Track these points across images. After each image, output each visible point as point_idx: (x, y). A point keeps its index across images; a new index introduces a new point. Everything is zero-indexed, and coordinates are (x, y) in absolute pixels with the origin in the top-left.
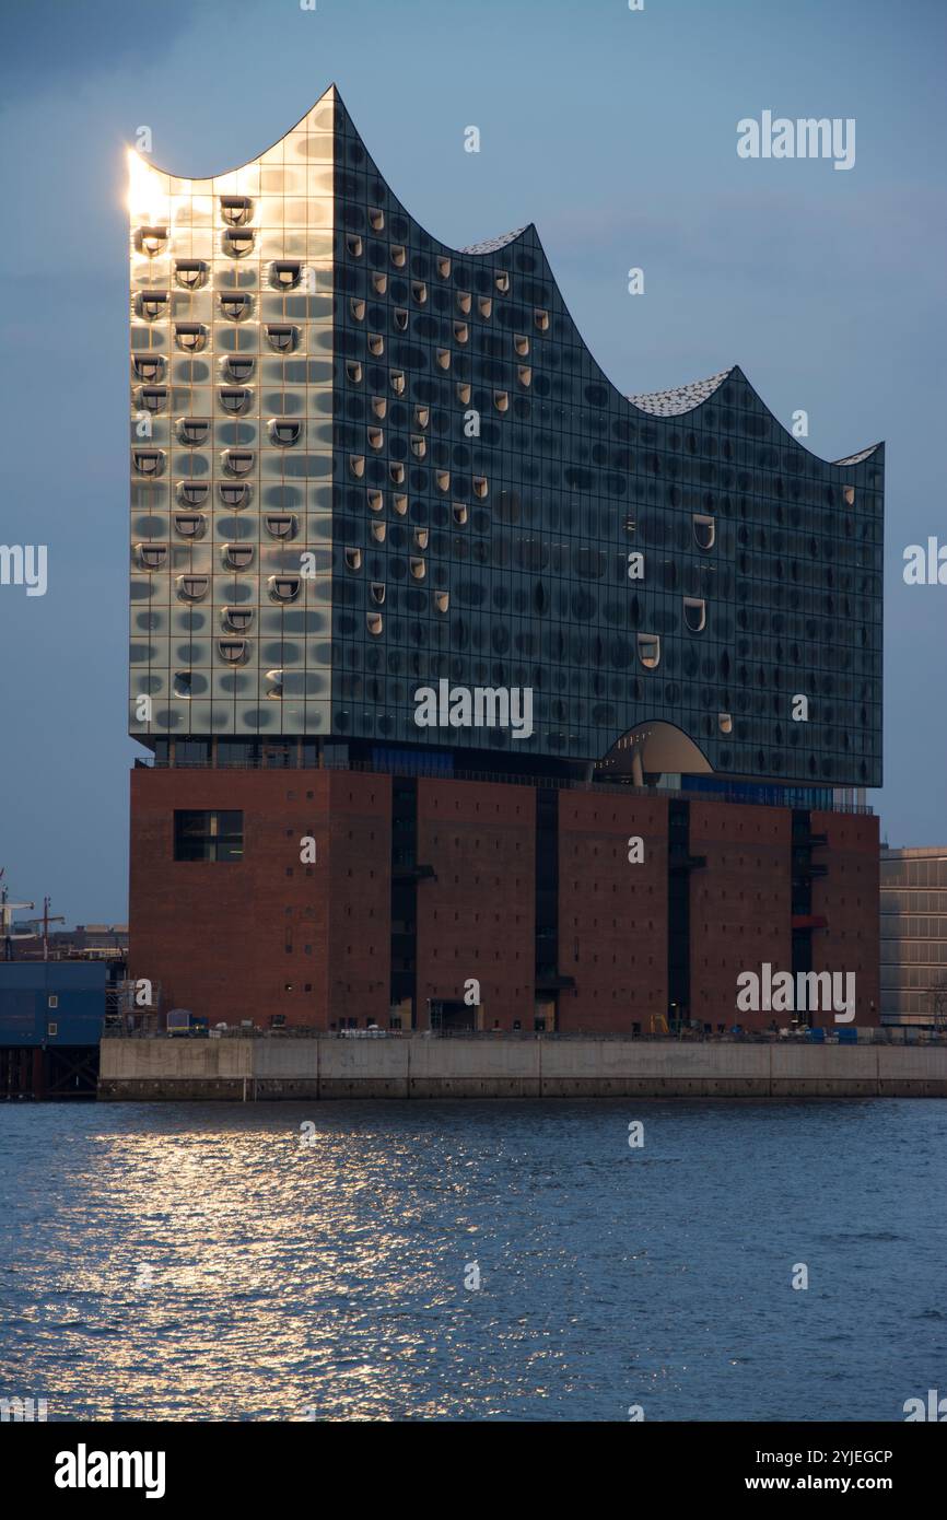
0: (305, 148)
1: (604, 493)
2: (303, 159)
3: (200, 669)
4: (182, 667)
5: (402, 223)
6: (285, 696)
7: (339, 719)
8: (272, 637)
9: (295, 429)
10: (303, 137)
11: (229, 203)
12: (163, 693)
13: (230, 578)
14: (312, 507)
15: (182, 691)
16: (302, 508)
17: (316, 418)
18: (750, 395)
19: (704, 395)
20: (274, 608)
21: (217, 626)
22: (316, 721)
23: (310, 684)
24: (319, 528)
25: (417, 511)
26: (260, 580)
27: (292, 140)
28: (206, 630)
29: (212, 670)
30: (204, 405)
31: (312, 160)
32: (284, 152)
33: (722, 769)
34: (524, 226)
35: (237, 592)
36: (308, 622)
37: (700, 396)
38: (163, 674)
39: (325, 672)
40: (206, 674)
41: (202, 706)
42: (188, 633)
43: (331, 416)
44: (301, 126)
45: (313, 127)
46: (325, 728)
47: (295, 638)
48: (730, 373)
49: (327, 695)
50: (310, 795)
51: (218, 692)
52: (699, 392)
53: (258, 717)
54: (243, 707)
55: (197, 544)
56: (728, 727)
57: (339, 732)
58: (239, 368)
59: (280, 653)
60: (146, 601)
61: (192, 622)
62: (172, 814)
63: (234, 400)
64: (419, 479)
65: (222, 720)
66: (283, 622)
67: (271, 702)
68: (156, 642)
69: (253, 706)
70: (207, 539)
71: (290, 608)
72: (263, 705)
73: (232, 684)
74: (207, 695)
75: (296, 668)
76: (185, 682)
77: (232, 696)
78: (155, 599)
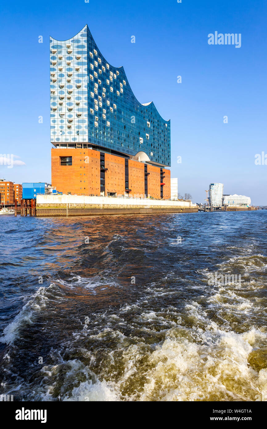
0: (82, 35)
2: (81, 37)
4: (61, 130)
6: (79, 135)
7: (90, 140)
8: (77, 124)
9: (80, 86)
10: (82, 33)
12: (57, 135)
13: (69, 114)
14: (84, 100)
16: (82, 100)
17: (84, 84)
20: (77, 119)
21: (67, 122)
22: (85, 140)
23: (83, 133)
24: (85, 104)
26: (74, 113)
27: (80, 34)
28: (65, 123)
30: (64, 82)
31: (83, 37)
32: (78, 36)
35: (70, 116)
36: (83, 121)
38: (57, 131)
39: (87, 131)
40: (65, 131)
41: (64, 137)
42: (61, 124)
43: (87, 84)
44: (81, 32)
45: (83, 32)
47: (81, 124)
49: (87, 134)
50: (84, 153)
51: (67, 134)
53: (75, 139)
55: (63, 107)
57: (89, 142)
59: (78, 127)
60: (53, 118)
61: (62, 121)
62: (60, 157)
65: (68, 140)
66: (79, 121)
67: (77, 137)
68: (56, 125)
69: (73, 137)
70: (65, 106)
71: (80, 119)
72: (75, 137)
73: (70, 133)
74: (65, 135)
75: (81, 130)
76: (61, 133)
77: (69, 135)
78: (55, 117)
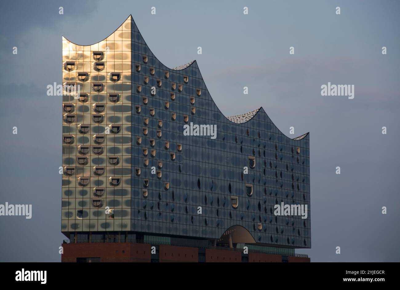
0: (121, 35)
1: (219, 149)
2: (121, 39)
3: (86, 209)
4: (80, 208)
5: (153, 59)
6: (115, 218)
7: (133, 225)
8: (111, 198)
9: (118, 128)
10: (121, 32)
11: (96, 53)
12: (73, 218)
13: (96, 178)
14: (124, 154)
15: (80, 217)
16: (121, 154)
17: (125, 124)
18: (266, 117)
19: (251, 116)
20: (111, 188)
21: (92, 194)
22: (126, 226)
23: (123, 214)
24: (127, 161)
25: (159, 154)
26: (106, 179)
27: (118, 33)
28: (88, 196)
29: (90, 209)
30: (88, 120)
31: (124, 39)
32: (114, 38)
33: (259, 242)
34: (192, 61)
35: (98, 183)
36: (123, 192)
37: (250, 117)
38: (73, 211)
39: (129, 210)
40: (88, 211)
41: (86, 222)
42: (82, 197)
43: (130, 123)
44: (120, 28)
45: (124, 29)
46: (128, 229)
47: (118, 198)
48: (259, 110)
49: (129, 217)
50: (123, 252)
51: (92, 217)
52: (249, 116)
53: (106, 225)
54: (101, 222)
55: (85, 167)
56: (261, 228)
57: (133, 230)
58: (100, 108)
59: (113, 204)
60: (67, 186)
61: (83, 193)
62: (76, 259)
63: (98, 119)
64: (159, 144)
65: (93, 227)
66: (114, 193)
67: (110, 220)
68: (70, 200)
69: (104, 221)
70: (89, 165)
71: (116, 188)
72: (108, 221)
73: (97, 214)
74: (88, 218)
75: (119, 208)
76: (81, 213)
77: (97, 218)
78: (70, 186)
